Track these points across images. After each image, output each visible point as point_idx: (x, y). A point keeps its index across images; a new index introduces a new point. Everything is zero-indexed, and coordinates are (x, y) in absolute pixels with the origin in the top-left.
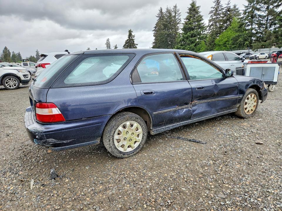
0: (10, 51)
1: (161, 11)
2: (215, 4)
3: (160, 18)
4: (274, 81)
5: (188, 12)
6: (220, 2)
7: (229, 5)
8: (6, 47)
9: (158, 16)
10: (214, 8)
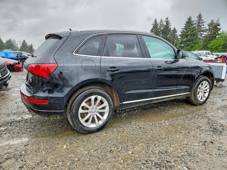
0: (27, 43)
1: (156, 21)
2: (197, 18)
3: (154, 26)
4: (222, 78)
5: (185, 24)
6: (201, 17)
7: (218, 22)
8: (24, 40)
9: (153, 24)
10: (197, 21)
